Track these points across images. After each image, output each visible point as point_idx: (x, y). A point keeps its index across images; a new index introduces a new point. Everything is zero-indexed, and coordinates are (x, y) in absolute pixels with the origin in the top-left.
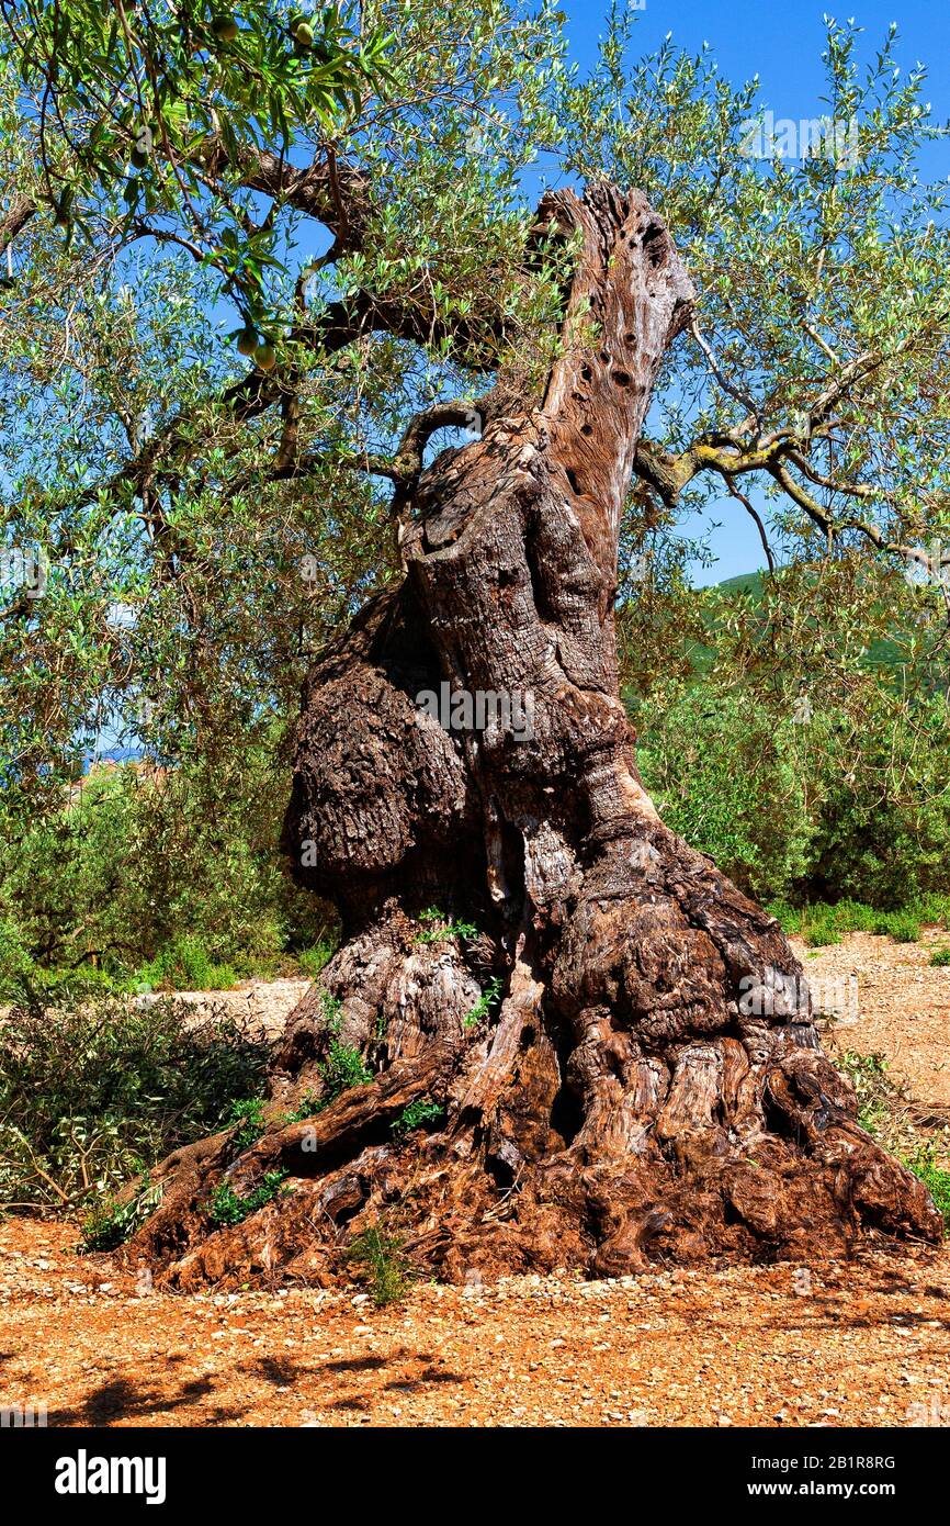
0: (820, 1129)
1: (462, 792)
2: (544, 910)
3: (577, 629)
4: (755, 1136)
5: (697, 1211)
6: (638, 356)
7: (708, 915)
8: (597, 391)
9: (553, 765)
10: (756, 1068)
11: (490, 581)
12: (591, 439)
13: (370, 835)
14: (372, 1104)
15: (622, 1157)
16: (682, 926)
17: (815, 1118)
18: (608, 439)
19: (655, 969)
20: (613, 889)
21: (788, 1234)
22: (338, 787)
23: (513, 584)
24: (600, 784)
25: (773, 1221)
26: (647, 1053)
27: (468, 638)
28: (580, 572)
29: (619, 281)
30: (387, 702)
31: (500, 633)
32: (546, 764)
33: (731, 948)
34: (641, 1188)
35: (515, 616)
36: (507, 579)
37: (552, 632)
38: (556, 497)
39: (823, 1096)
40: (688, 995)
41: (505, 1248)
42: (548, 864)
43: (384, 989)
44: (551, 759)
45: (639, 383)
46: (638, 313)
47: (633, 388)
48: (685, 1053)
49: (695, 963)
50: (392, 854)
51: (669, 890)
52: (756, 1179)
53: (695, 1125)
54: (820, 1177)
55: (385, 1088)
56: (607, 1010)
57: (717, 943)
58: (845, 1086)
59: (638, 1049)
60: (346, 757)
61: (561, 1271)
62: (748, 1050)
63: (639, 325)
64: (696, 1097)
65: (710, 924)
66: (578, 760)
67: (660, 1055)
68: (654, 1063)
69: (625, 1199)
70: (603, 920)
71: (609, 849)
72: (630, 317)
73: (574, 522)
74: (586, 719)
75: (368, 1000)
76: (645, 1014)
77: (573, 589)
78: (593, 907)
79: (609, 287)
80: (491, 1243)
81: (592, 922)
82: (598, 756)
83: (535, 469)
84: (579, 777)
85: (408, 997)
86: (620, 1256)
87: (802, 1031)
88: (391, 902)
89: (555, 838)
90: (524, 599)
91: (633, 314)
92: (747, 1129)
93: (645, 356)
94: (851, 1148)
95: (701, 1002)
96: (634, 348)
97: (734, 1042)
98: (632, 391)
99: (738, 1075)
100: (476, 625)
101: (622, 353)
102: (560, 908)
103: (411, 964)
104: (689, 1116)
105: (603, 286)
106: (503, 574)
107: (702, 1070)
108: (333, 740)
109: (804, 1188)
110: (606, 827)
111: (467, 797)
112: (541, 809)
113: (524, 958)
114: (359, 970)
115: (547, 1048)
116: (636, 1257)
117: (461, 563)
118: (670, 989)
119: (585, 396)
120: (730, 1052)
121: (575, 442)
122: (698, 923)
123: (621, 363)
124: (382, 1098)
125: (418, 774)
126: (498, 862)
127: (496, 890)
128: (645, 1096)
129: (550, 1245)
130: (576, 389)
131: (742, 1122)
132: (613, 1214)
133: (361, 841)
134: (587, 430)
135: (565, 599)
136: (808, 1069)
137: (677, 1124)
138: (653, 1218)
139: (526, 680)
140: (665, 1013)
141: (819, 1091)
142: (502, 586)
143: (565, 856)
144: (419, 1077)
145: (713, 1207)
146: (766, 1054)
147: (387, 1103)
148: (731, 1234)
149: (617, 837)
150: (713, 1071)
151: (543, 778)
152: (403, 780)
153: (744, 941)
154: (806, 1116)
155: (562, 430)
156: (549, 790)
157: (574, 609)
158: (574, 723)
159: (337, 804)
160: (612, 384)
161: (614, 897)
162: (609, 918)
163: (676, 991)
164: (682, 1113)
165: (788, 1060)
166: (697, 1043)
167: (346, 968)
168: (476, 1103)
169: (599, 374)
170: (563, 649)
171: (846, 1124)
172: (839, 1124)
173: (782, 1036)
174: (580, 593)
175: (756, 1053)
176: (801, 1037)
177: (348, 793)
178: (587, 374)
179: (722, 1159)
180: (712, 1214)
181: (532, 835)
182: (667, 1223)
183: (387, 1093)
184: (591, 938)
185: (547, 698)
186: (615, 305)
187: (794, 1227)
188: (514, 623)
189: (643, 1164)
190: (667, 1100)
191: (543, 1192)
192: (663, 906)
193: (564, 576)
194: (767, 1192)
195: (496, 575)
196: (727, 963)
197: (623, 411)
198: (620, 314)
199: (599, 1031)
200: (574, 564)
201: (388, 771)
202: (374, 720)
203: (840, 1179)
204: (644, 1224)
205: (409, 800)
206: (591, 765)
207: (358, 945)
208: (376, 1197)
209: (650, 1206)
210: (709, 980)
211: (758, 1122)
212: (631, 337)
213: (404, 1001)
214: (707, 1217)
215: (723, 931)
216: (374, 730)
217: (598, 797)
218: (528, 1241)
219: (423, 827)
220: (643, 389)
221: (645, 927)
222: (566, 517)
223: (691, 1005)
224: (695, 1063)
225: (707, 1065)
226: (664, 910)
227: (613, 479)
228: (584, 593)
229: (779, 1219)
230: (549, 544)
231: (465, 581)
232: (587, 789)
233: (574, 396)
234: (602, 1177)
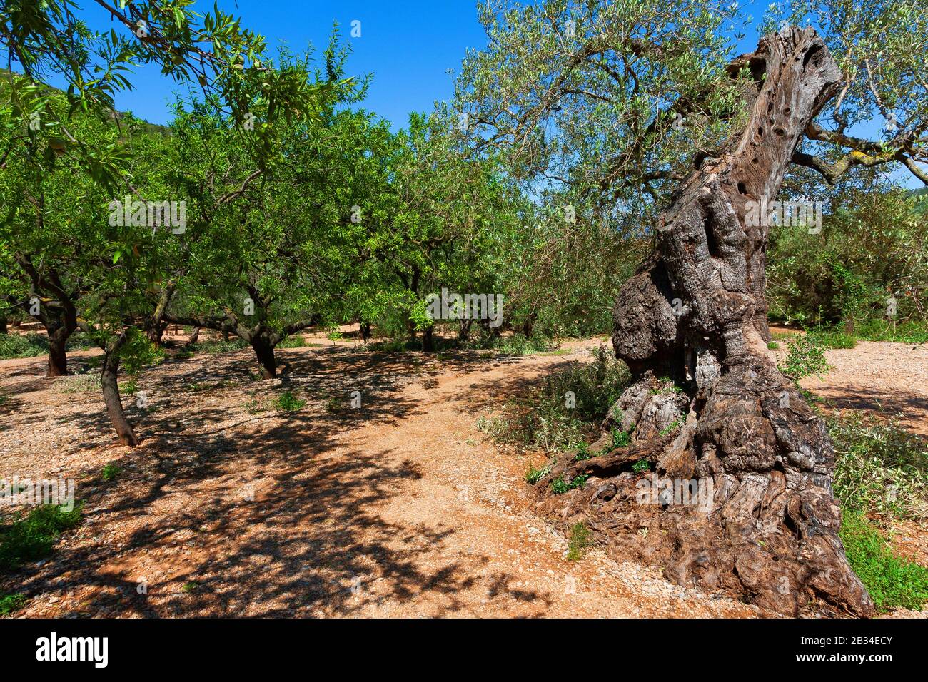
0: (809, 535)
1: (675, 331)
2: (701, 391)
3: (731, 262)
4: (771, 528)
5: (720, 562)
6: (791, 119)
7: (772, 411)
8: (764, 140)
9: (708, 327)
10: (787, 490)
11: (685, 241)
12: (756, 166)
13: (635, 346)
14: (623, 457)
15: (701, 519)
16: (757, 414)
17: (807, 528)
18: (767, 164)
19: (734, 435)
20: (728, 389)
21: (761, 591)
22: (623, 325)
23: (695, 243)
24: (731, 338)
25: (755, 582)
26: (728, 473)
27: (676, 266)
28: (733, 235)
29: (785, 81)
30: (648, 290)
31: (689, 265)
32: (705, 327)
33: (779, 431)
34: (702, 539)
35: (696, 257)
36: (693, 241)
37: (717, 263)
38: (722, 200)
39: (814, 519)
40: (749, 451)
41: (632, 549)
42: (706, 370)
43: (643, 407)
44: (707, 324)
45: (789, 133)
46: (794, 96)
47: (785, 136)
48: (748, 476)
49: (757, 435)
50: (645, 355)
51: (757, 394)
52: (752, 558)
53: (739, 515)
54: (789, 567)
55: (630, 451)
56: (714, 446)
57: (773, 427)
58: (833, 514)
59: (723, 469)
60: (628, 312)
61: (653, 567)
62: (786, 480)
63: (793, 102)
64: (746, 500)
65: (771, 416)
66: (721, 327)
67: (734, 474)
68: (731, 477)
69: (691, 543)
70: (719, 404)
71: (731, 369)
72: (788, 98)
73: (731, 211)
74: (725, 308)
75: (636, 410)
76: (727, 455)
77: (729, 243)
78: (717, 396)
79: (779, 85)
80: (626, 545)
81: (714, 404)
82: (731, 325)
83: (712, 186)
84: (721, 333)
85: (652, 412)
86: (676, 572)
87: (819, 478)
88: (648, 372)
89: (712, 359)
90: (702, 249)
91: (791, 98)
92: (768, 523)
93: (795, 119)
94: (821, 552)
95: (756, 455)
96: (790, 115)
97: (780, 474)
98: (785, 138)
99: (776, 492)
100: (678, 260)
101: (781, 119)
102: (707, 392)
103: (656, 399)
104: (739, 509)
105: (777, 85)
106: (690, 238)
107: (755, 487)
108: (624, 304)
109: (779, 569)
110: (730, 359)
111: (677, 334)
112: (705, 346)
113: (694, 409)
114: (633, 398)
115: (693, 454)
116: (683, 575)
117: (671, 233)
118: (741, 446)
119: (756, 143)
120: (776, 479)
121: (747, 168)
122: (765, 414)
123: (780, 124)
124: (629, 455)
125: (656, 322)
126: (689, 364)
127: (688, 375)
128: (721, 493)
129: (650, 554)
130: (753, 140)
131: (768, 518)
132: (683, 549)
133: (631, 348)
134: (755, 161)
135: (726, 248)
136: (810, 502)
137: (732, 511)
138: (700, 558)
139: (700, 287)
140: (737, 457)
141: (812, 515)
142: (690, 244)
143: (716, 368)
144: (646, 449)
145: (729, 563)
146: (795, 485)
147: (630, 458)
148: (732, 580)
149: (735, 364)
150: (760, 488)
151: (704, 333)
152: (650, 325)
153: (789, 428)
154: (803, 526)
155: (740, 162)
156: (707, 338)
157: (729, 253)
158: (719, 309)
159: (622, 332)
160: (773, 136)
161: (727, 394)
162: (721, 404)
163: (744, 447)
164: (737, 506)
165: (805, 492)
166: (754, 473)
167: (629, 396)
168: (664, 468)
169: (767, 131)
170: (723, 272)
171: (826, 536)
172: (821, 535)
173: (806, 477)
174: (733, 245)
175: (789, 483)
176: (818, 481)
177: (627, 328)
178: (761, 131)
179: (744, 538)
180: (727, 566)
181: (701, 356)
182: (706, 562)
183: (631, 453)
184: (712, 412)
185: (708, 296)
186: (781, 94)
187: (766, 588)
188: (696, 261)
189: (710, 526)
190: (732, 496)
191: (664, 524)
192: (751, 403)
193: (725, 237)
194: (756, 567)
195: (687, 238)
196: (776, 437)
197: (778, 149)
198: (783, 98)
199: (709, 455)
200: (730, 231)
201: (644, 320)
202: (641, 297)
203: (801, 570)
204: (695, 558)
205: (652, 332)
206: (727, 330)
207: (634, 387)
208: (618, 496)
209: (702, 550)
210: (765, 445)
211: (777, 521)
212: (787, 110)
213: (649, 414)
214: (724, 566)
215: (778, 421)
216: (640, 302)
217: (729, 344)
218: (641, 550)
219: (659, 344)
220: (792, 137)
221: (737, 412)
222: (726, 209)
223: (751, 455)
224: (751, 482)
225: (757, 485)
226: (750, 404)
227: (766, 185)
228: (735, 245)
229: (759, 582)
230: (717, 223)
231: (674, 241)
232: (724, 341)
233: (751, 144)
234: (686, 528)
